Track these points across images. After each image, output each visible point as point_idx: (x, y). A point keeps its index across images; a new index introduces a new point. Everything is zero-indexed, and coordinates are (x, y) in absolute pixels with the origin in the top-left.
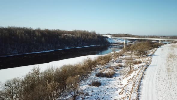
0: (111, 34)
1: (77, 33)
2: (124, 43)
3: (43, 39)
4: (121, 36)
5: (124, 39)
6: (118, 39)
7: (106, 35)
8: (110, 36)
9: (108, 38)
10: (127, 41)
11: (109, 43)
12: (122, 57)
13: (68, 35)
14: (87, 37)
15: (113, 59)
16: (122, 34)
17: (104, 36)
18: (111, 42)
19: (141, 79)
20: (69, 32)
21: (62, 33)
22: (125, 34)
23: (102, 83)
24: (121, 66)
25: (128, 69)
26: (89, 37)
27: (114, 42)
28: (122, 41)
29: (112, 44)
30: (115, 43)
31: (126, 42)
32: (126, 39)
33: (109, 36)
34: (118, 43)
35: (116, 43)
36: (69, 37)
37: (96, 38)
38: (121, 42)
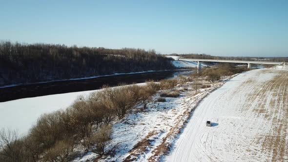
0: (178, 54)
1: (128, 53)
2: (197, 68)
3: (84, 61)
4: (193, 58)
5: (197, 62)
6: (189, 62)
7: (171, 55)
8: (177, 57)
9: (174, 60)
10: (202, 64)
11: (176, 68)
12: (190, 83)
13: (115, 55)
14: (142, 58)
15: (178, 85)
16: (194, 55)
17: (168, 57)
18: (177, 66)
19: (204, 97)
20: (118, 52)
21: (108, 53)
22: (199, 54)
23: (167, 100)
24: (187, 90)
25: (194, 92)
26: (146, 59)
27: (182, 66)
28: (195, 64)
29: (179, 69)
30: (183, 68)
31: (200, 65)
32: (200, 62)
33: (175, 58)
34: (188, 68)
35: (185, 68)
36: (117, 58)
37: (156, 59)
38: (193, 66)
